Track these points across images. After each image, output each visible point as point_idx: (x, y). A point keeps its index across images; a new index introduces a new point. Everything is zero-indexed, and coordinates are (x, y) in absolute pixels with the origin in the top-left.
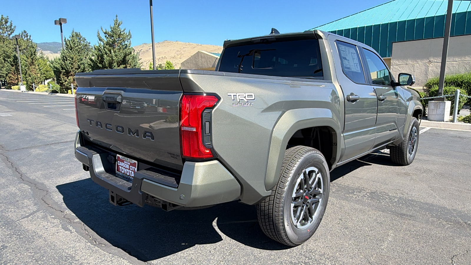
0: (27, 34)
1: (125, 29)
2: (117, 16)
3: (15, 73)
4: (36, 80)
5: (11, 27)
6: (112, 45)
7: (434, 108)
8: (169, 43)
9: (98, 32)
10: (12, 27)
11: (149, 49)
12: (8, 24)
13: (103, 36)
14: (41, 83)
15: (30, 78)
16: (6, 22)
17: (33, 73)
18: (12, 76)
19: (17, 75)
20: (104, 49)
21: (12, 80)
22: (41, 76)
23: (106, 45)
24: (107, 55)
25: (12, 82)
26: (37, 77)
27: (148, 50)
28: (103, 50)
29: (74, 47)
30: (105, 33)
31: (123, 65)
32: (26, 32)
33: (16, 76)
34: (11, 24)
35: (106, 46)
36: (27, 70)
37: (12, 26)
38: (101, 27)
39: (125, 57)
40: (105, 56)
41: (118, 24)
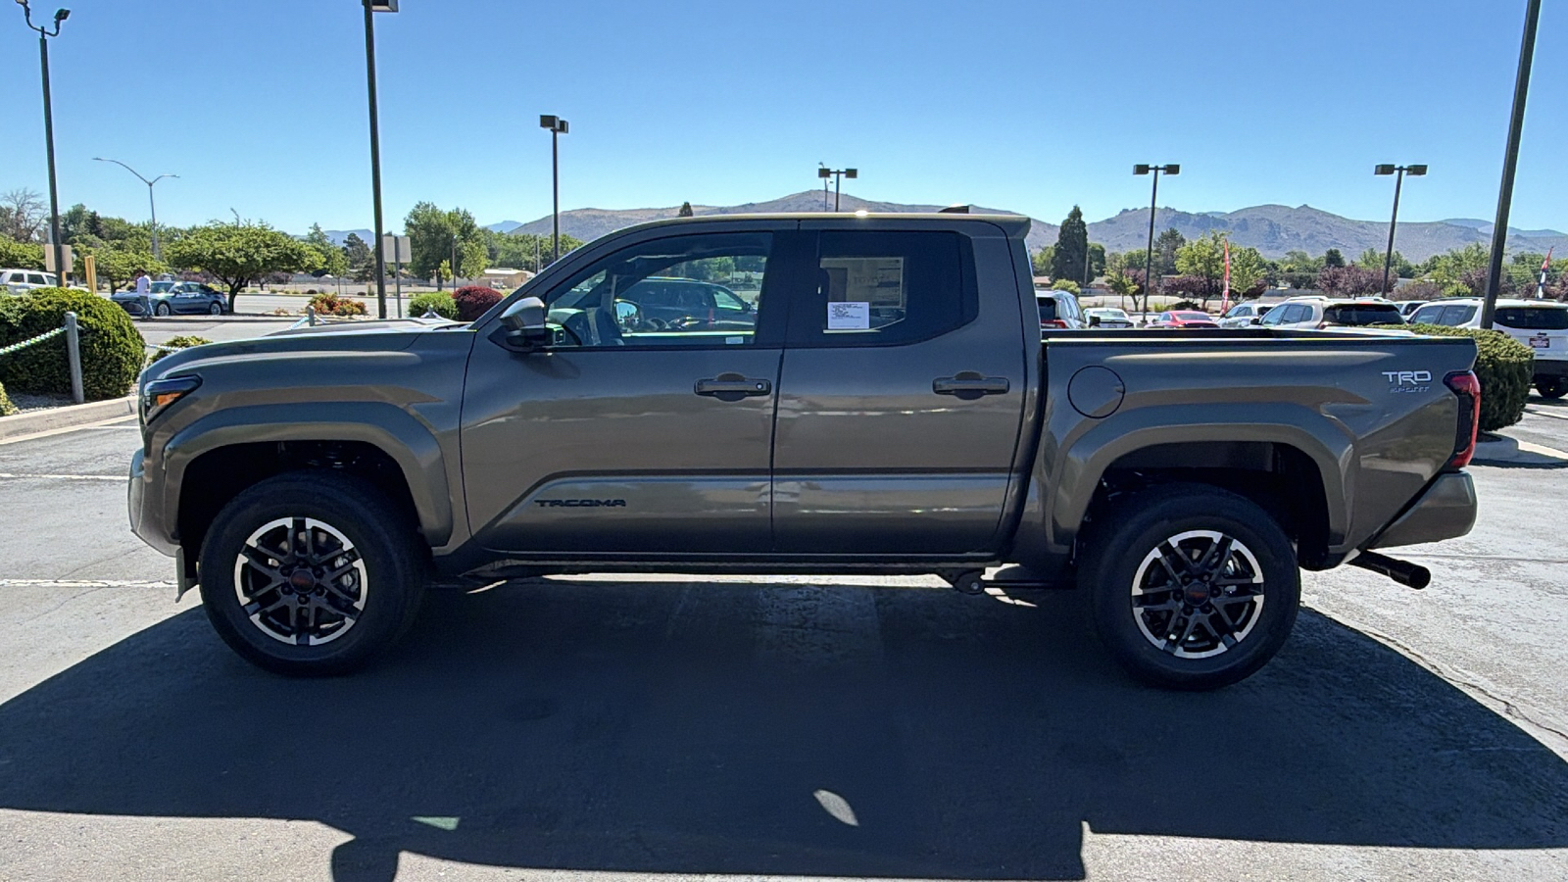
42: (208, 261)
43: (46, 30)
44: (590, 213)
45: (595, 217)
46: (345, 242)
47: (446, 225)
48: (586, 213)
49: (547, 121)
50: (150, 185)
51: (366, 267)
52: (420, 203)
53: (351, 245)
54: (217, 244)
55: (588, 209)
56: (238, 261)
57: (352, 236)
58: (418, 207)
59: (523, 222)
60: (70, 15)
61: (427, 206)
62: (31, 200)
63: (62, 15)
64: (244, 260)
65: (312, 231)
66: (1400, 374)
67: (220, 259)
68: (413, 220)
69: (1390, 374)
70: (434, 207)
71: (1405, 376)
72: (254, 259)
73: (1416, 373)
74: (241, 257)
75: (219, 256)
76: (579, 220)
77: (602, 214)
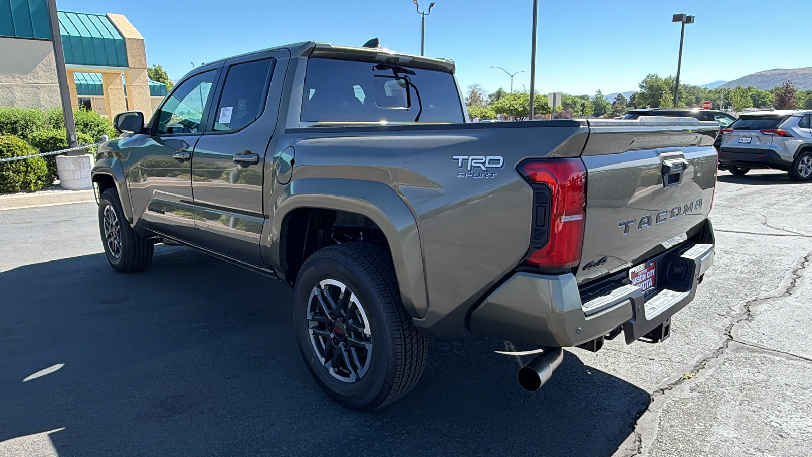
7: (75, 167)
42: (508, 110)
43: (425, 13)
44: (777, 72)
45: (780, 74)
46: (615, 98)
47: (662, 85)
48: (774, 72)
49: (677, 18)
50: (512, 76)
51: (613, 111)
52: (649, 74)
53: (618, 100)
54: (512, 102)
55: (775, 69)
56: (519, 109)
57: (620, 95)
58: (648, 77)
59: (728, 81)
60: (434, 5)
61: (653, 76)
62: (478, 87)
63: (432, 5)
64: (522, 109)
65: (597, 94)
66: (471, 158)
67: (512, 109)
68: (644, 84)
69: (461, 158)
70: (657, 77)
71: (477, 161)
72: (526, 109)
73: (488, 158)
74: (521, 107)
75: (511, 108)
76: (767, 77)
77: (786, 72)
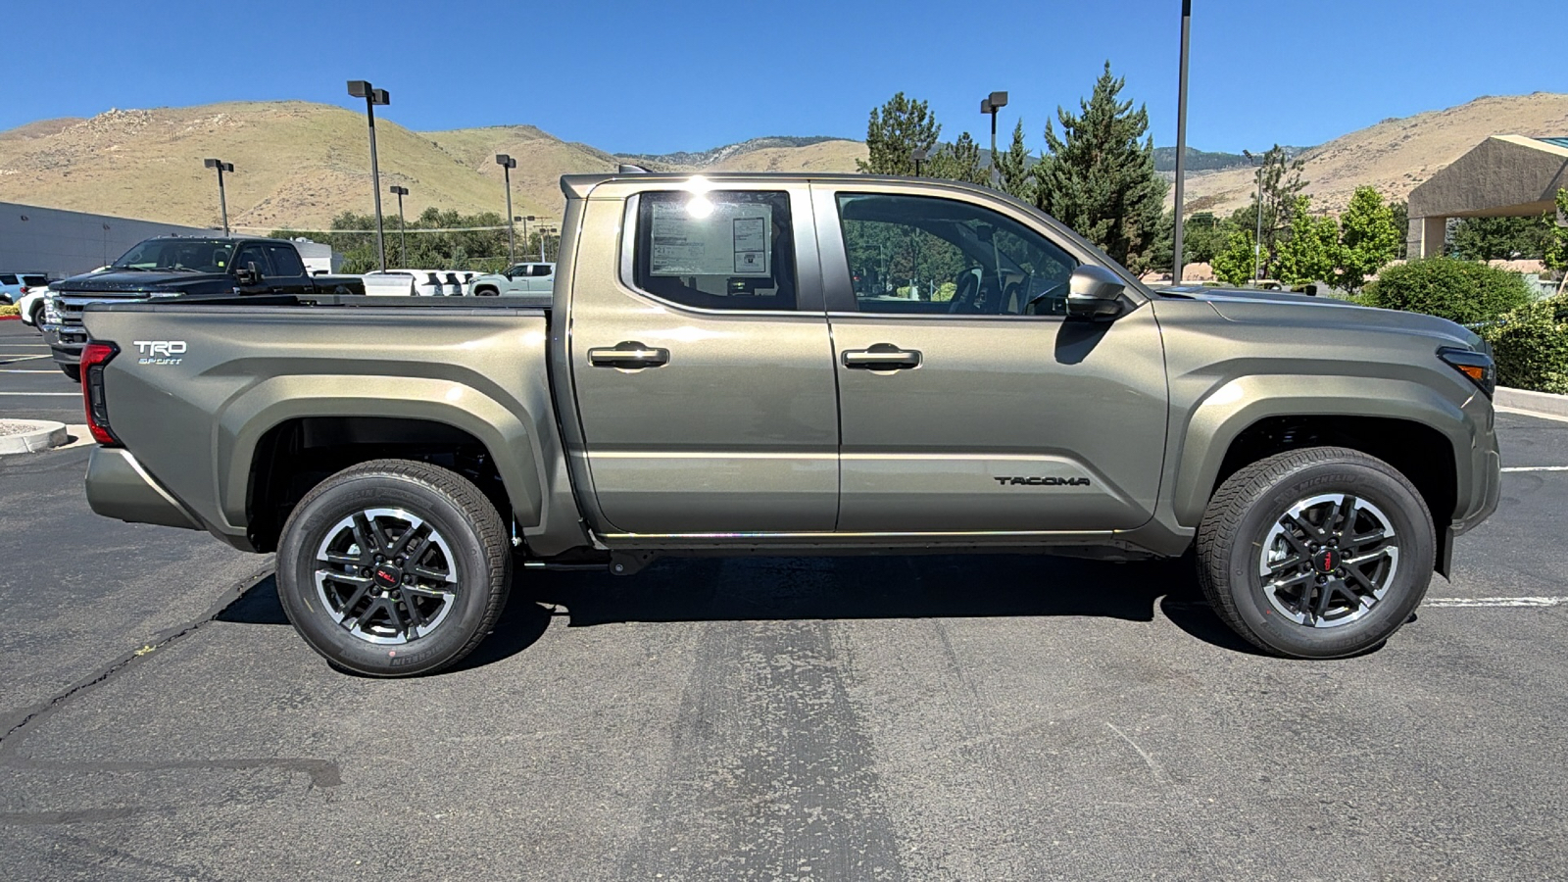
0: (971, 141)
1: (1130, 103)
2: (1107, 65)
3: (908, 253)
4: (937, 271)
5: (929, 129)
6: (1082, 159)
8: (1498, 106)
9: (1049, 122)
10: (933, 130)
11: (1402, 137)
12: (925, 122)
13: (1060, 134)
14: (949, 279)
15: (925, 265)
16: (921, 118)
17: (935, 252)
18: (903, 261)
19: (913, 257)
20: (1054, 175)
21: (900, 271)
22: (952, 260)
23: (1062, 161)
24: (1061, 191)
25: (900, 277)
26: (943, 263)
27: (1396, 145)
28: (1052, 177)
29: (1017, 172)
30: (1067, 124)
31: (1107, 218)
32: (968, 138)
33: (910, 260)
34: (931, 124)
35: (1063, 164)
36: (921, 244)
37: (932, 126)
38: (1059, 107)
39: (1121, 193)
40: (1057, 195)
41: (1108, 90)
